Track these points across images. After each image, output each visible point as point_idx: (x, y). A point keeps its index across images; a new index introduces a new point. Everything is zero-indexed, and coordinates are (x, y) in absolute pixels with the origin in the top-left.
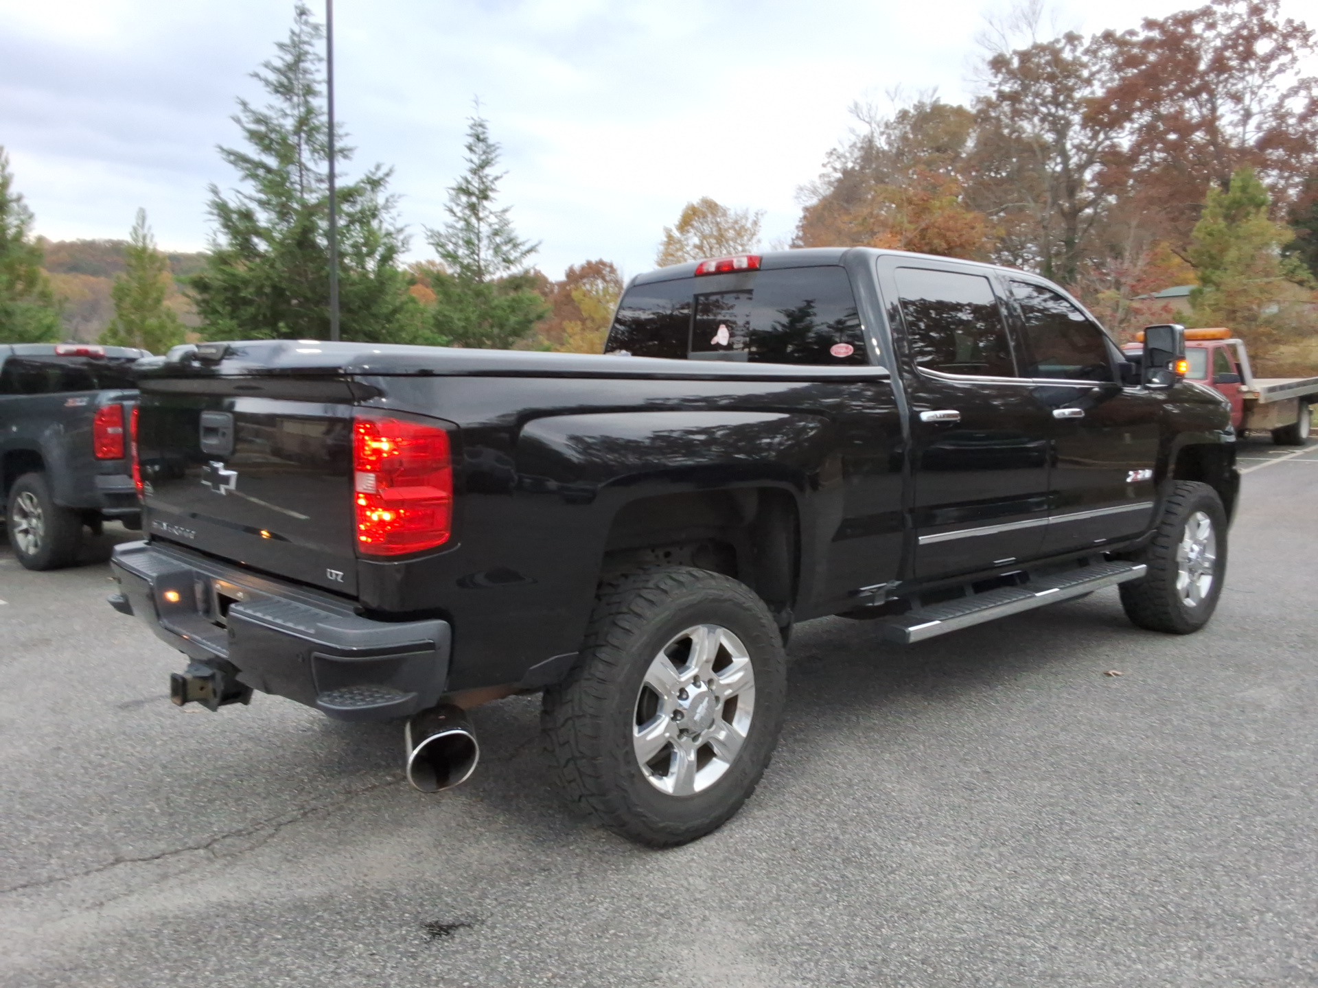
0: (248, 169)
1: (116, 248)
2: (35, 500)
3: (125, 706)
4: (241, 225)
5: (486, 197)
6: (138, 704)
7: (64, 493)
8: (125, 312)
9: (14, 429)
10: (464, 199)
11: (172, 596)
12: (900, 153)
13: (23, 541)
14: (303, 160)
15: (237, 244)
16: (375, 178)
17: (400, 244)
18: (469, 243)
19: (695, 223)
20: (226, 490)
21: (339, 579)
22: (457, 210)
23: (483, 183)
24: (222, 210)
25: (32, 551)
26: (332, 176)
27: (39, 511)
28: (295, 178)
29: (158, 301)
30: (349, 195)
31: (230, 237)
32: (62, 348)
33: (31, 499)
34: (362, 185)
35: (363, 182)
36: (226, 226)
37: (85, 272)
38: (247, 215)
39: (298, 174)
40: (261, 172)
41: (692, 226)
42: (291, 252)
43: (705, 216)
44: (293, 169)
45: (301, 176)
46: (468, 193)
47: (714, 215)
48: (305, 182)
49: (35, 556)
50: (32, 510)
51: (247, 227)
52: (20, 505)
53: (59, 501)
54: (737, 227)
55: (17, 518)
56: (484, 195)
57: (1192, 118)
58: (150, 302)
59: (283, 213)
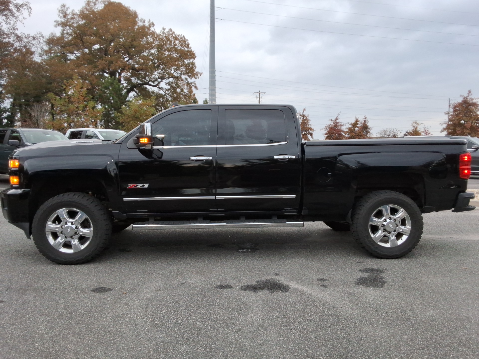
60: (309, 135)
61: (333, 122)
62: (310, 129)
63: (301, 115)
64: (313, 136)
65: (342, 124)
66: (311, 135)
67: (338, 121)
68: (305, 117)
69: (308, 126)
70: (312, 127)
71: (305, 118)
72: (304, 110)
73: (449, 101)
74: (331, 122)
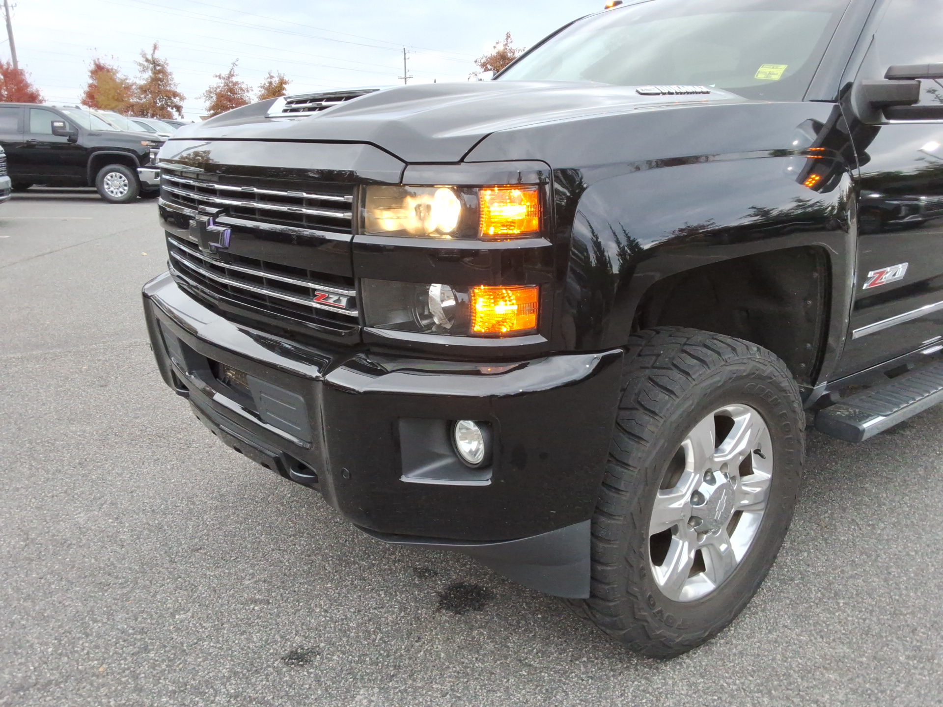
60: (172, 109)
61: (223, 81)
62: (175, 95)
63: (147, 60)
64: (183, 111)
65: (244, 86)
66: (178, 109)
67: (234, 79)
68: (159, 65)
69: (168, 88)
70: (178, 90)
71: (158, 68)
72: (155, 47)
73: (405, 54)
74: (220, 81)
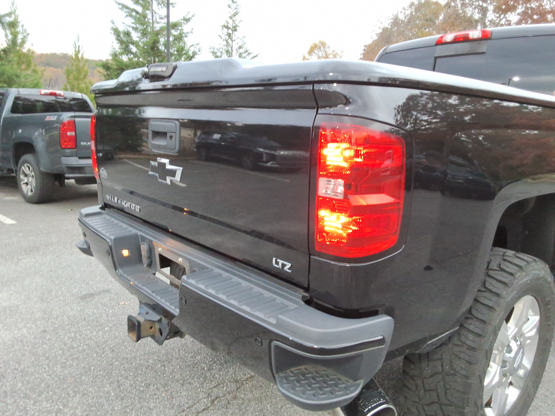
0: (127, 12)
1: (65, 57)
2: (31, 168)
3: (83, 298)
4: (125, 39)
5: (236, 30)
6: (91, 295)
7: (45, 166)
8: (71, 81)
9: (20, 131)
10: (226, 30)
11: (126, 253)
12: (409, 21)
13: (25, 189)
14: (154, 8)
15: (122, 48)
16: (187, 17)
17: (197, 51)
18: (227, 52)
19: (315, 51)
20: (171, 181)
21: (286, 268)
22: (223, 36)
23: (235, 23)
24: (116, 31)
25: (30, 194)
26: (168, 16)
27: (33, 173)
28: (149, 16)
29: (85, 76)
30: (175, 26)
31: (119, 45)
32: (43, 91)
33: (29, 168)
34: (181, 21)
35: (182, 19)
36: (117, 39)
37: (52, 66)
38: (128, 34)
39: (151, 15)
40: (134, 14)
41: (314, 52)
42: (148, 52)
43: (320, 48)
44: (148, 12)
45: (153, 16)
46: (228, 28)
47: (324, 48)
48: (154, 19)
49: (32, 196)
50: (29, 173)
51: (127, 40)
52: (23, 170)
53: (42, 169)
54: (334, 53)
55: (22, 177)
56: (235, 29)
57: (546, 9)
58: (82, 76)
59: (144, 33)
